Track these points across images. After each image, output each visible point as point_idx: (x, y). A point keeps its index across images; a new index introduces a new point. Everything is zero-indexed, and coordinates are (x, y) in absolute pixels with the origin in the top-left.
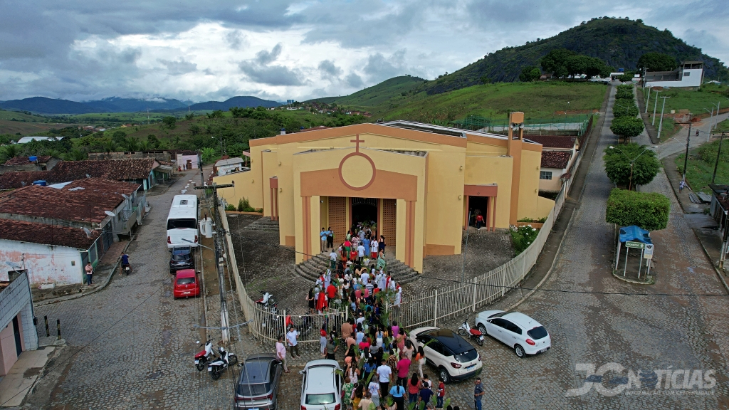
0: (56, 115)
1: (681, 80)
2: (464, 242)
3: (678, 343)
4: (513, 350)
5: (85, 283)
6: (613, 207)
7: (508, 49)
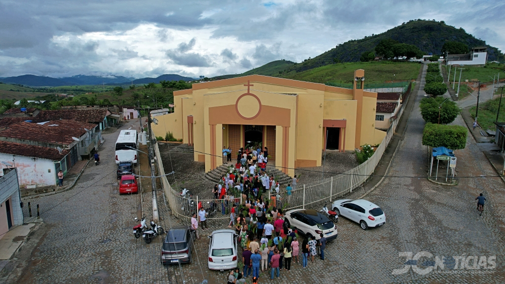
0: (41, 87)
1: (472, 60)
2: (323, 159)
3: (476, 221)
4: (359, 225)
5: (57, 185)
6: (427, 134)
7: (352, 41)
